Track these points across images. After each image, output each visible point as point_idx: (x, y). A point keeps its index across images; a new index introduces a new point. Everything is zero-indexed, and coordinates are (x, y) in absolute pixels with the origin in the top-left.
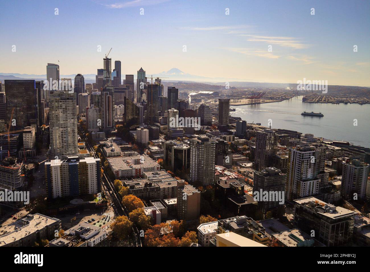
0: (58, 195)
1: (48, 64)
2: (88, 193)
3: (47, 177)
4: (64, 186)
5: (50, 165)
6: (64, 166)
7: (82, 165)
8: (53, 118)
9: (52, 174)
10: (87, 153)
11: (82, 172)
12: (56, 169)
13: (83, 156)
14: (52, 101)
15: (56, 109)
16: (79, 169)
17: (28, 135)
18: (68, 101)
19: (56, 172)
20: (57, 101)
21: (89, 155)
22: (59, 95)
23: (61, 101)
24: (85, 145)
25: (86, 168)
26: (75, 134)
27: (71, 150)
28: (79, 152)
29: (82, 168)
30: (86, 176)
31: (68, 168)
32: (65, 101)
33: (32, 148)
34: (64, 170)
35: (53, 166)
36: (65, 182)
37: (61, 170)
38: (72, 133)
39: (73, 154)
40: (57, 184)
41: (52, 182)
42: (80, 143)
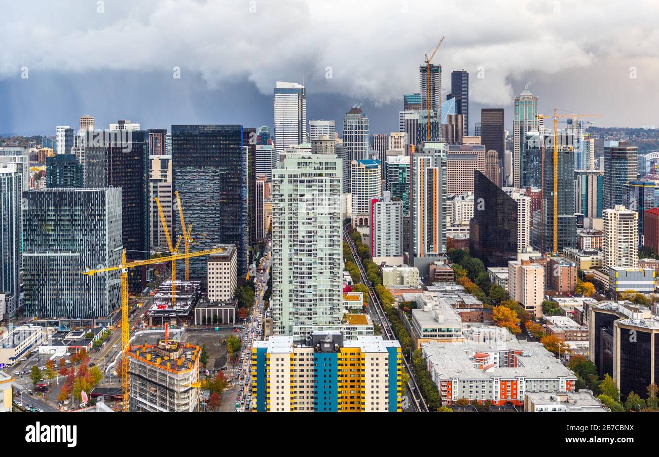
3: (257, 381)
5: (267, 349)
6: (302, 354)
7: (349, 357)
8: (280, 225)
9: (269, 376)
10: (367, 323)
11: (348, 376)
12: (280, 362)
13: (355, 333)
14: (280, 179)
15: (290, 200)
16: (339, 368)
17: (219, 267)
18: (321, 181)
19: (280, 371)
20: (292, 179)
21: (370, 328)
22: (299, 164)
23: (302, 182)
24: (362, 301)
25: (359, 364)
26: (335, 270)
27: (324, 313)
28: (344, 320)
29: (349, 365)
30: (359, 387)
31: (312, 362)
32: (314, 181)
33: (228, 300)
34: (300, 365)
35: (272, 353)
36: (302, 400)
37: (292, 365)
38: (329, 266)
39: (329, 322)
40: (280, 404)
41: (269, 398)
42: (350, 294)
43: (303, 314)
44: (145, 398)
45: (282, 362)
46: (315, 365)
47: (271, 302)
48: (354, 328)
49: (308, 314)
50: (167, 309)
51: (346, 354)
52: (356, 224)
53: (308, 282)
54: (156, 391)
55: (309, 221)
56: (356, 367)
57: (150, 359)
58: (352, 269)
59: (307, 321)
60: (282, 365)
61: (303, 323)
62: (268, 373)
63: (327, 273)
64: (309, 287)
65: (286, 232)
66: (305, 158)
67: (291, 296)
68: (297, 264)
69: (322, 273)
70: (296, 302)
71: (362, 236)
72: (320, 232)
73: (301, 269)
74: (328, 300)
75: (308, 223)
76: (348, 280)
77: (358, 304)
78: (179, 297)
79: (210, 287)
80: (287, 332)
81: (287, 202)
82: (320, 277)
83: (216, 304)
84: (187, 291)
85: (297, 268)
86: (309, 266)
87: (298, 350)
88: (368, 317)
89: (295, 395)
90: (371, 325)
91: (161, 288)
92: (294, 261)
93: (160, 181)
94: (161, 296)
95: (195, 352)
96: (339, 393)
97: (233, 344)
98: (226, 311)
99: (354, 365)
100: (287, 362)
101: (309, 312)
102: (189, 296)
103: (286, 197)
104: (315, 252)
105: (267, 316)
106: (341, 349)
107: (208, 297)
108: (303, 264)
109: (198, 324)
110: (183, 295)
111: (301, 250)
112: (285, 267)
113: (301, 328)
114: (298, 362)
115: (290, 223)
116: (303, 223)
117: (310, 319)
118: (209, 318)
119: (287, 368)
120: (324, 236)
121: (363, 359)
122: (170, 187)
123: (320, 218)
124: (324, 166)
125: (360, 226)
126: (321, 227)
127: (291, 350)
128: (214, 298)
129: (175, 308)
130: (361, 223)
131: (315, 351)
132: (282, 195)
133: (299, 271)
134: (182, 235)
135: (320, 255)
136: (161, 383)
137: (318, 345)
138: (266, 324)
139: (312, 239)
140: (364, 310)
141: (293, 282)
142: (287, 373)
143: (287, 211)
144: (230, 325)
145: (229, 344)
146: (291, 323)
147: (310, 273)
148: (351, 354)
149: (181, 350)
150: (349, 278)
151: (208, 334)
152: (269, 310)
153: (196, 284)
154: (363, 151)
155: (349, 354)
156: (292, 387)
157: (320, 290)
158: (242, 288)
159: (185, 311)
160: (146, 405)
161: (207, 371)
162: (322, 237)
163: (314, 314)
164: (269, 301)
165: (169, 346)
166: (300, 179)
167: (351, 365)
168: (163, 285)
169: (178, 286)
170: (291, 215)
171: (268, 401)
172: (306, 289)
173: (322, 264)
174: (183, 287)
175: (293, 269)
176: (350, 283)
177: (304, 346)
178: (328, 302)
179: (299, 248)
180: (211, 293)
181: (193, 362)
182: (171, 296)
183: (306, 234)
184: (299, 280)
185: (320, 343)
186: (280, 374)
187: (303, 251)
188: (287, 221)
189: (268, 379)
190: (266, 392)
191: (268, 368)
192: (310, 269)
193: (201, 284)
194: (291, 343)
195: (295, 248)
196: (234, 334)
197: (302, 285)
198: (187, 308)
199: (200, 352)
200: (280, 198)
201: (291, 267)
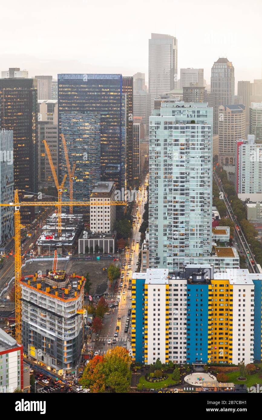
0: (157, 357)
1: (153, 35)
2: (230, 362)
3: (135, 309)
4: (172, 336)
5: (145, 280)
6: (176, 285)
7: (218, 288)
8: (156, 167)
9: (147, 304)
10: (233, 256)
11: (218, 305)
12: (157, 292)
13: (223, 264)
14: (156, 125)
15: (165, 145)
16: (210, 298)
17: (100, 202)
18: (193, 128)
19: (157, 300)
20: (167, 125)
21: (237, 260)
22: (173, 112)
23: (176, 128)
24: (228, 235)
25: (228, 295)
26: (206, 208)
27: (195, 246)
28: (213, 252)
29: (218, 295)
30: (228, 315)
31: (186, 293)
32: (187, 128)
33: (109, 232)
34: (175, 295)
35: (150, 284)
36: (176, 326)
37: (167, 295)
38: (200, 204)
39: (200, 254)
40: (157, 329)
41: (147, 324)
42: (218, 228)
43: (176, 247)
44: (36, 322)
45: (159, 292)
46: (188, 295)
47: (147, 236)
48: (221, 260)
49: (181, 247)
50: (53, 239)
51: (216, 285)
52: (222, 163)
53: (181, 219)
54: (46, 316)
55: (182, 163)
56: (225, 297)
57: (40, 288)
58: (219, 205)
59: (179, 253)
60: (159, 295)
61: (176, 255)
62: (145, 302)
63: (198, 210)
64: (182, 223)
65: (161, 173)
66: (179, 107)
67: (165, 230)
68: (172, 202)
69: (193, 210)
70: (170, 236)
71: (228, 174)
72: (193, 174)
73: (175, 206)
74: (198, 234)
75: (181, 166)
76: (216, 215)
77: (225, 237)
78: (64, 228)
79: (92, 220)
80: (162, 263)
81: (162, 146)
82: (192, 214)
83: (97, 235)
84: (71, 224)
85: (171, 206)
86: (182, 204)
87: (173, 282)
88: (235, 250)
89: (170, 321)
90: (237, 257)
91: (48, 221)
92: (169, 198)
93: (47, 123)
94: (48, 227)
95: (80, 282)
96: (210, 320)
97: (113, 273)
98: (106, 242)
99: (223, 295)
100: (163, 293)
101: (181, 245)
102: (74, 228)
103: (162, 142)
104: (187, 191)
105: (144, 248)
106: (212, 281)
107: (91, 229)
108: (177, 202)
109: (82, 253)
110: (68, 227)
111: (175, 190)
112: (161, 204)
113: (174, 259)
114: (173, 292)
115: (165, 165)
116: (177, 166)
117: (183, 251)
118: (92, 248)
119: (163, 297)
120: (196, 177)
121: (232, 290)
122: (56, 128)
123: (192, 161)
124: (196, 114)
125: (226, 165)
126: (193, 169)
127: (167, 281)
128: (95, 230)
129: (61, 239)
130: (227, 162)
131: (188, 282)
132: (158, 140)
133: (173, 208)
134: (67, 173)
135: (192, 194)
136: (49, 310)
137: (191, 277)
138: (143, 255)
139: (184, 180)
140: (230, 243)
141: (168, 218)
142: (163, 302)
143: (162, 155)
144: (110, 254)
145: (109, 272)
146: (166, 255)
147: (183, 210)
148: (221, 286)
149: (68, 280)
150: (217, 213)
151: (90, 262)
152: (145, 242)
153: (80, 217)
154: (229, 96)
155: (218, 286)
156: (167, 315)
157: (192, 226)
158: (120, 221)
159: (69, 242)
160: (36, 328)
161: (90, 296)
162: (194, 178)
163: (186, 247)
164: (145, 234)
165: (58, 276)
166: (175, 126)
167: (220, 295)
168: (49, 218)
169: (64, 219)
170: (166, 158)
171: (146, 327)
172: (178, 224)
173: (193, 202)
174: (68, 219)
175: (168, 206)
176: (217, 217)
177: (178, 278)
178: (198, 236)
179: (173, 188)
180: (93, 226)
181: (79, 291)
182: (57, 228)
183: (179, 176)
184: (173, 216)
185: (193, 275)
186: (157, 302)
187: (177, 190)
188: (162, 163)
189: (146, 308)
190: (144, 319)
191: (145, 297)
192: (183, 206)
193: (84, 217)
194: (167, 275)
195: (170, 187)
196: (113, 263)
197: (176, 220)
198: (71, 239)
199: (85, 282)
200: (156, 143)
201: (165, 204)
